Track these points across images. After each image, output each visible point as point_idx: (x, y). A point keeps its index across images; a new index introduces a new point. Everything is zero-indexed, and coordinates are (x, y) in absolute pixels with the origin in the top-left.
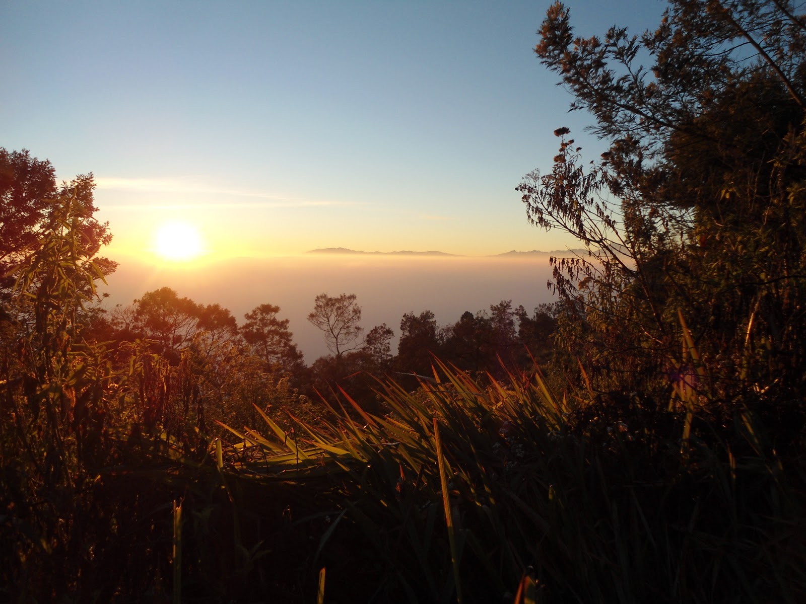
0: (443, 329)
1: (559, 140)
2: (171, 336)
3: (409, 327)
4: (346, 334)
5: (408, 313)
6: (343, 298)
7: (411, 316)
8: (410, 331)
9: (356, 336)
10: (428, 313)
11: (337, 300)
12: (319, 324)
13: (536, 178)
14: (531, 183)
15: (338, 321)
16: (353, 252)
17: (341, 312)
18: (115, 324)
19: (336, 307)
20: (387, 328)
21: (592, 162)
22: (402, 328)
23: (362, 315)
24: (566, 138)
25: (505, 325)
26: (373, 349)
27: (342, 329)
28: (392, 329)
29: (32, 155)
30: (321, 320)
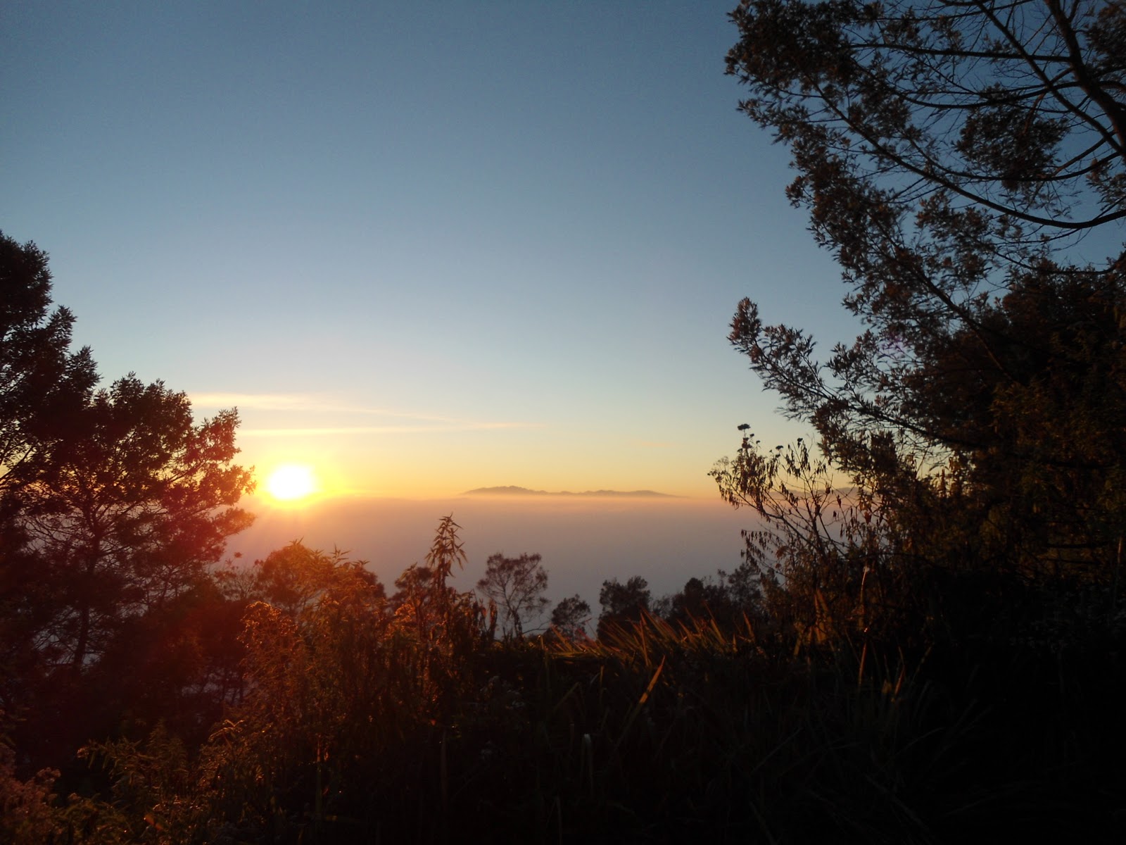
0: (659, 602)
1: (741, 434)
2: (300, 609)
3: (611, 599)
4: (527, 608)
5: (610, 580)
6: (523, 560)
7: (614, 584)
8: (613, 606)
9: (541, 612)
10: (637, 579)
11: (517, 562)
12: (491, 594)
13: (726, 463)
14: (721, 468)
15: (517, 590)
16: (532, 492)
17: (521, 578)
18: (227, 593)
19: (514, 572)
20: (581, 602)
21: (771, 451)
22: (602, 601)
23: (549, 582)
24: (748, 432)
25: (750, 598)
26: (562, 631)
27: (523, 602)
28: (588, 602)
29: (167, 387)
30: (494, 589)
